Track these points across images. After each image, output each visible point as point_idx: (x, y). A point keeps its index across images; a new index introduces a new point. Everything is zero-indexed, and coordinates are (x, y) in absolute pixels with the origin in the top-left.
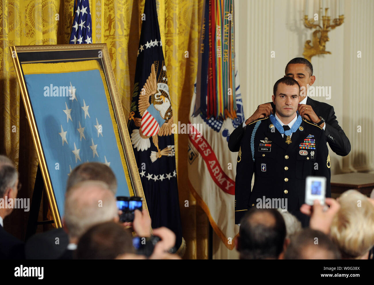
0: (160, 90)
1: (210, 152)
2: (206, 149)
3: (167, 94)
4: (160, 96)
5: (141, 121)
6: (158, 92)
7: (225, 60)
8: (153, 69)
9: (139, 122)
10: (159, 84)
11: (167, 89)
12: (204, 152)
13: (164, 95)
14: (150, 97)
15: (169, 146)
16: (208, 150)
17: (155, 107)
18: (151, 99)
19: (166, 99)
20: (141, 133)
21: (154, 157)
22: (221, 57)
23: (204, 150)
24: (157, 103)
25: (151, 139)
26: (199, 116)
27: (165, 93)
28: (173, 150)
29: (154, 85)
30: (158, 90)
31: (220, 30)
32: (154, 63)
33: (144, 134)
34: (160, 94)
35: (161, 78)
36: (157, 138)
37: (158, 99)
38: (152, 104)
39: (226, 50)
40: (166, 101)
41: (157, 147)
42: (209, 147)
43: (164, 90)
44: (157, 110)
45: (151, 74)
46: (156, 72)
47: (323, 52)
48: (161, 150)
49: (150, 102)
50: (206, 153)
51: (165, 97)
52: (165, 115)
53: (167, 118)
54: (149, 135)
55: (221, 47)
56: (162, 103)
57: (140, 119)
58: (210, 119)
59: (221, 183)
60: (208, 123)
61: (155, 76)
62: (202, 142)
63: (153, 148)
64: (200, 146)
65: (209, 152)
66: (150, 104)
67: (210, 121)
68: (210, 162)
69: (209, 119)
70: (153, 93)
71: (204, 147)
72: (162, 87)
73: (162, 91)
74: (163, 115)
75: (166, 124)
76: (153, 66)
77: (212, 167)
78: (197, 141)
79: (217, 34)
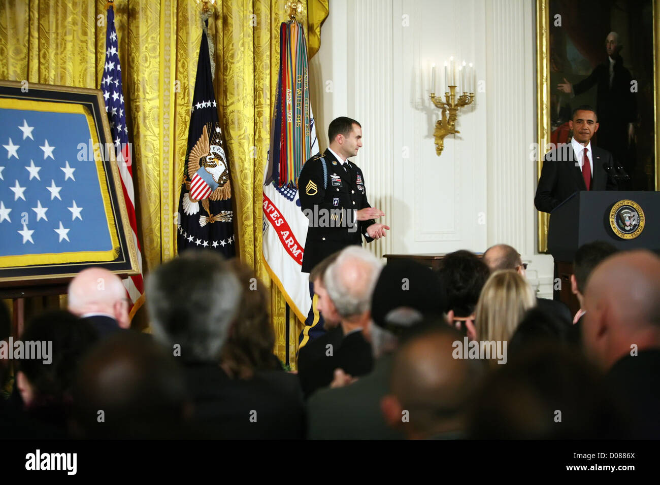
0: (213, 153)
1: (283, 222)
2: (277, 218)
3: (221, 157)
4: (213, 159)
5: (191, 183)
6: (211, 155)
7: (297, 125)
8: (205, 130)
9: (188, 186)
10: (212, 147)
11: (221, 152)
12: (276, 222)
13: (218, 158)
14: (201, 160)
15: (223, 212)
16: (280, 220)
17: (206, 170)
18: (202, 162)
19: (220, 162)
20: (191, 196)
21: (203, 221)
22: (292, 121)
23: (275, 220)
24: (209, 166)
25: (200, 202)
26: (271, 185)
27: (219, 156)
28: (229, 216)
29: (205, 147)
30: (211, 152)
31: (291, 94)
32: (207, 125)
33: (193, 197)
34: (213, 156)
35: (215, 140)
36: (208, 202)
37: (211, 162)
38: (203, 167)
39: (299, 115)
40: (219, 164)
41: (208, 211)
42: (281, 217)
43: (218, 152)
44: (209, 172)
45: (202, 136)
46: (209, 134)
47: (453, 132)
48: (214, 216)
49: (201, 164)
50: (278, 223)
51: (219, 160)
52: (219, 179)
53: (222, 182)
54: (198, 198)
55: (291, 111)
56: (215, 166)
57: (190, 182)
58: (283, 187)
59: (296, 255)
60: (280, 191)
61: (208, 138)
62: (274, 212)
63: (202, 212)
64: (272, 216)
65: (281, 221)
66: (201, 166)
67: (283, 190)
68: (282, 233)
69: (281, 187)
70: (205, 155)
71: (276, 216)
72: (216, 149)
73: (215, 154)
74: (217, 179)
75: (219, 188)
76: (205, 127)
77: (284, 237)
78: (268, 211)
79: (287, 98)
